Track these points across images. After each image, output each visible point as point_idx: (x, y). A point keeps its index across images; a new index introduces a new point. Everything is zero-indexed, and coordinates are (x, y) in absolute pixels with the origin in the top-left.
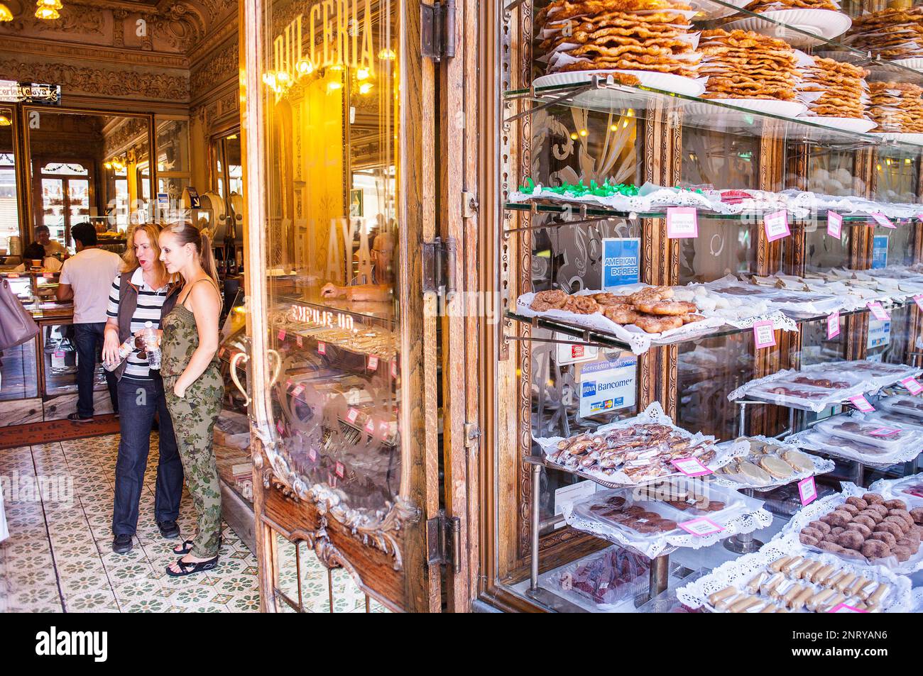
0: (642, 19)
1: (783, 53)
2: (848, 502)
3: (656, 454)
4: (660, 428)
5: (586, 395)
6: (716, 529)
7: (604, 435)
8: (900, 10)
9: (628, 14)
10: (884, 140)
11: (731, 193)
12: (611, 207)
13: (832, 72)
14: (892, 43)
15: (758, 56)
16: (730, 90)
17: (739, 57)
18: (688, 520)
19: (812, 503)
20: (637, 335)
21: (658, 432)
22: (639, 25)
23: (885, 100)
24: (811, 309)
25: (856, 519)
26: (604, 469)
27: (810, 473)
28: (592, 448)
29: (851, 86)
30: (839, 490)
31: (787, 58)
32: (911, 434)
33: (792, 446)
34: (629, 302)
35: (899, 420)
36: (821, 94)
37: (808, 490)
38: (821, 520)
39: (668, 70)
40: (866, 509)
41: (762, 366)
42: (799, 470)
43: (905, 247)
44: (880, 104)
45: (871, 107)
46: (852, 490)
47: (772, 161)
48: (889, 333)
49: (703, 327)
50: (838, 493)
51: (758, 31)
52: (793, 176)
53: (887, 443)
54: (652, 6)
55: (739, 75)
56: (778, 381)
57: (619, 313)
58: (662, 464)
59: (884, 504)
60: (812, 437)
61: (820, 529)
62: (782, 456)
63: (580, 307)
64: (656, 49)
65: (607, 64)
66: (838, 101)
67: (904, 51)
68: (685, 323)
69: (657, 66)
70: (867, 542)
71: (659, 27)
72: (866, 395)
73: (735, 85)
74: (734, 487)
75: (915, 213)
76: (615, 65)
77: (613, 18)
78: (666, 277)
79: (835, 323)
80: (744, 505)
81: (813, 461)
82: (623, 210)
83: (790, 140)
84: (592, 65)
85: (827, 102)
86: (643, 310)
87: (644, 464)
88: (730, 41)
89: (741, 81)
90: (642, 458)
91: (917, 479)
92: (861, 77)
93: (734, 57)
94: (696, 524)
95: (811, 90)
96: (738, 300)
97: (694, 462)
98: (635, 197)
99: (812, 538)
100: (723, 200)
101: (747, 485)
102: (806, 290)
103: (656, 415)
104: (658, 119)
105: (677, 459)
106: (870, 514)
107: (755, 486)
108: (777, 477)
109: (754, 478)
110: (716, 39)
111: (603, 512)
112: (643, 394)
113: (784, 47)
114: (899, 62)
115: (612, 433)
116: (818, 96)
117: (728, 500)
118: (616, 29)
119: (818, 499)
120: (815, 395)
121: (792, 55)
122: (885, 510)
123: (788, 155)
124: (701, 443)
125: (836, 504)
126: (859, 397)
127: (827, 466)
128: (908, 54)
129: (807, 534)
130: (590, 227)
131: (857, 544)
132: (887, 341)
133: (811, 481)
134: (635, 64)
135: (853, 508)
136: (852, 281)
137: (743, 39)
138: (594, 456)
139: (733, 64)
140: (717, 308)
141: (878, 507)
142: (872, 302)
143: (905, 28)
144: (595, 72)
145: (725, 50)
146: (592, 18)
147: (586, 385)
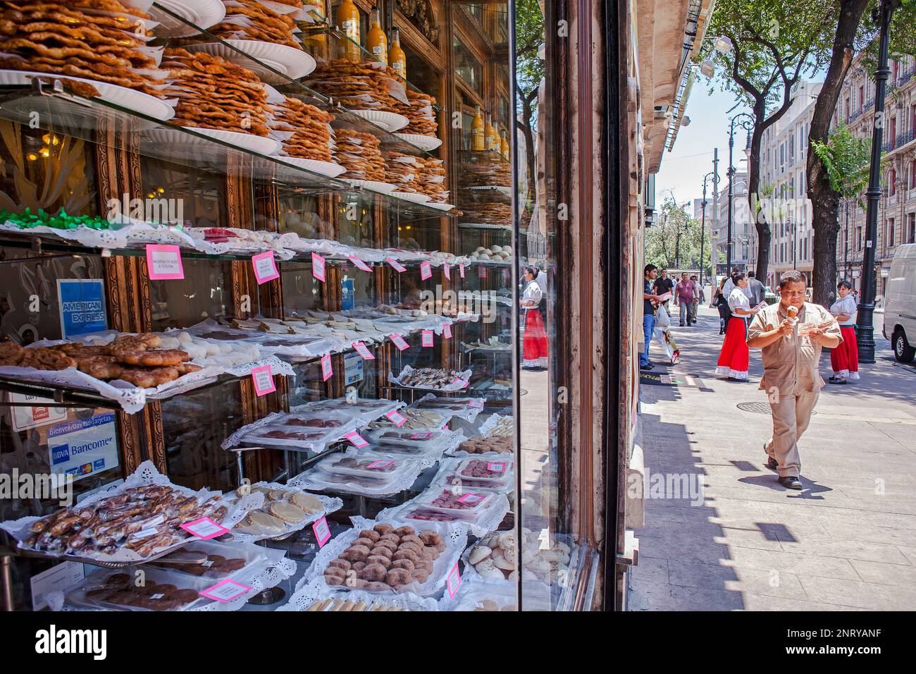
0: (90, 19)
1: (253, 85)
2: (362, 535)
3: (163, 521)
4: (159, 489)
5: (57, 461)
6: (242, 589)
7: (92, 507)
8: (354, 62)
9: (71, 10)
10: (352, 186)
11: (214, 232)
12: (76, 242)
13: (300, 113)
14: (348, 93)
15: (227, 85)
16: (199, 118)
17: (206, 83)
18: (209, 586)
19: (328, 542)
20: (128, 391)
21: (157, 494)
22: (87, 26)
23: (348, 147)
24: (304, 352)
25: (374, 551)
26: (101, 548)
27: (322, 514)
28: (80, 524)
29: (319, 129)
30: (351, 525)
31: (258, 92)
32: (405, 463)
33: (297, 488)
34: (105, 352)
35: (388, 451)
36: (292, 134)
37: (322, 531)
38: (339, 558)
39: (129, 85)
40: (379, 540)
41: (250, 411)
42: (309, 512)
43: (368, 290)
44: (344, 151)
45: (338, 153)
46: (362, 524)
47: (240, 201)
48: (362, 370)
49: (200, 377)
50: (351, 529)
51: (226, 58)
52: (262, 218)
53: (387, 475)
54: (101, 5)
55: (208, 104)
56: (269, 425)
57: (98, 367)
58: (172, 530)
59: (395, 532)
60: (314, 477)
61: (342, 566)
62: (290, 500)
63: (44, 361)
64: (113, 58)
65: (49, 67)
66: (308, 142)
67: (360, 102)
68: (181, 374)
69: (115, 79)
70: (390, 572)
71: (112, 32)
72: (358, 431)
73: (204, 113)
74: (249, 540)
75: (384, 257)
76: (60, 69)
77: (51, 11)
78: (138, 322)
79: (328, 364)
80: (266, 558)
81: (321, 500)
82: (93, 245)
83: (257, 180)
84: (28, 66)
85: (298, 143)
86: (129, 362)
87: (151, 534)
88: (195, 64)
89: (210, 110)
90: (147, 528)
91: (414, 503)
92: (327, 122)
93: (201, 82)
94: (219, 589)
95: (280, 129)
96: (228, 345)
97: (206, 523)
98: (105, 232)
99: (336, 577)
100: (207, 239)
101: (264, 536)
102: (291, 332)
103: (150, 476)
104: (111, 144)
105: (187, 522)
106: (385, 544)
107: (272, 536)
108: (290, 522)
109: (268, 528)
110: (178, 60)
111: (105, 595)
112: (128, 454)
113: (254, 79)
114: (356, 112)
115: (103, 503)
116: (289, 135)
117: (246, 556)
118: (57, 26)
119: (333, 537)
120: (312, 436)
121: (263, 89)
122: (397, 538)
123: (256, 196)
124: (209, 500)
125: (351, 540)
126: (352, 434)
127: (336, 504)
128: (363, 105)
129: (331, 574)
130: (39, 266)
131: (381, 576)
132: (361, 378)
133: (324, 521)
134: (87, 72)
135: (369, 541)
136: (331, 323)
137: (209, 64)
138: (85, 534)
139: (200, 90)
140: (208, 355)
141: (390, 536)
142: (357, 343)
143: (358, 80)
144: (35, 74)
145: (190, 73)
146: (21, 5)
147: (56, 450)
